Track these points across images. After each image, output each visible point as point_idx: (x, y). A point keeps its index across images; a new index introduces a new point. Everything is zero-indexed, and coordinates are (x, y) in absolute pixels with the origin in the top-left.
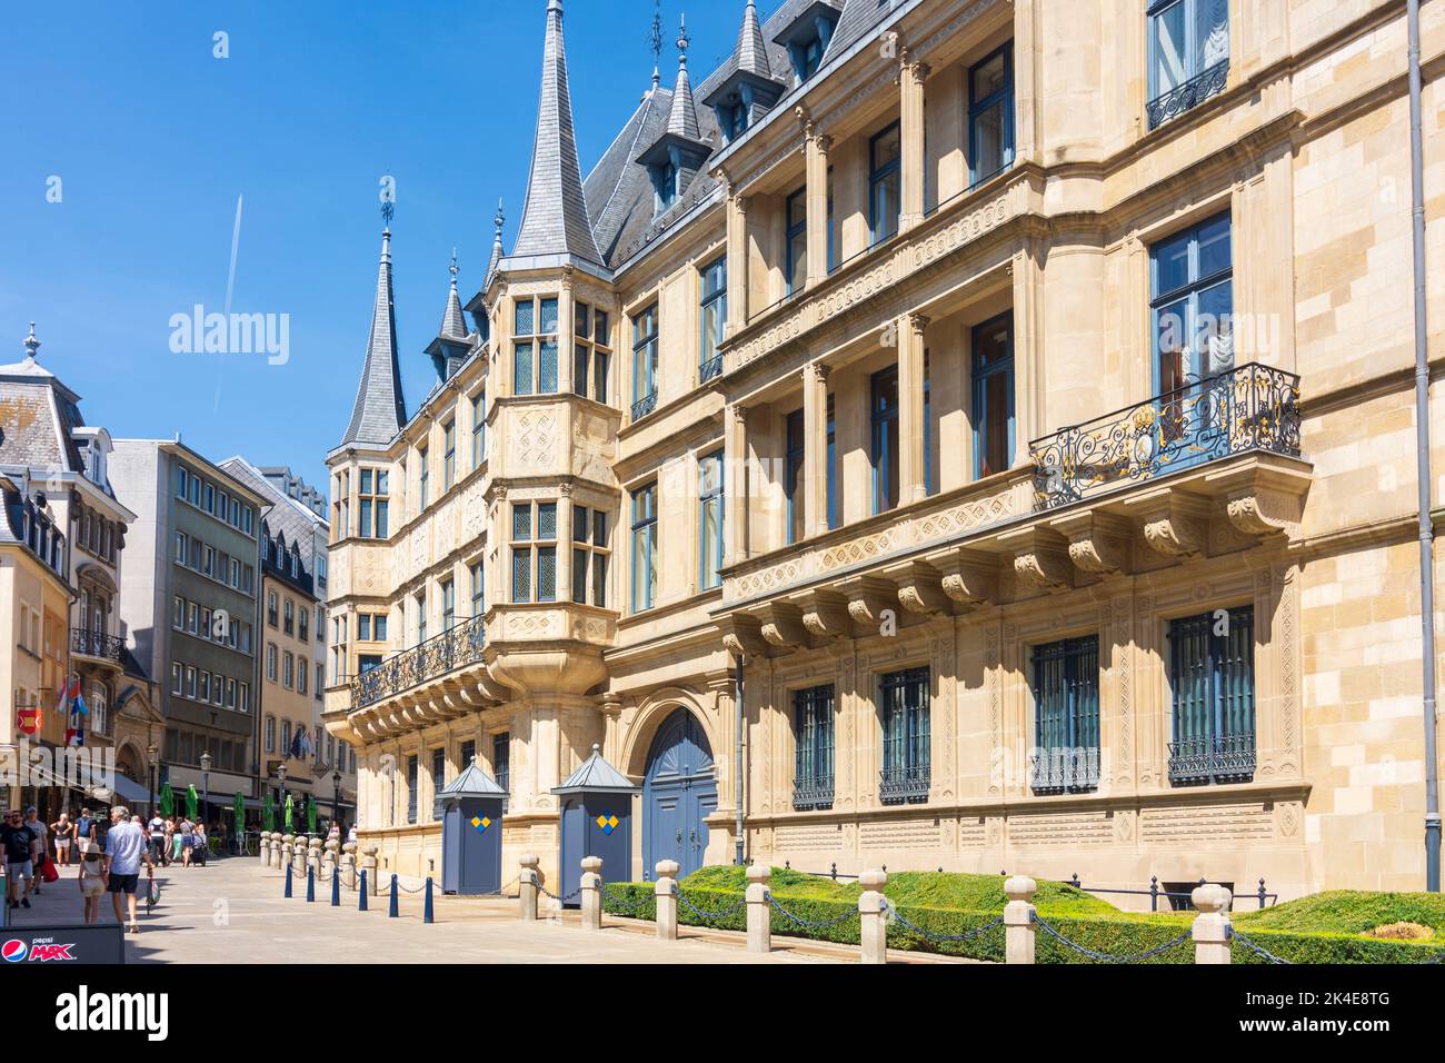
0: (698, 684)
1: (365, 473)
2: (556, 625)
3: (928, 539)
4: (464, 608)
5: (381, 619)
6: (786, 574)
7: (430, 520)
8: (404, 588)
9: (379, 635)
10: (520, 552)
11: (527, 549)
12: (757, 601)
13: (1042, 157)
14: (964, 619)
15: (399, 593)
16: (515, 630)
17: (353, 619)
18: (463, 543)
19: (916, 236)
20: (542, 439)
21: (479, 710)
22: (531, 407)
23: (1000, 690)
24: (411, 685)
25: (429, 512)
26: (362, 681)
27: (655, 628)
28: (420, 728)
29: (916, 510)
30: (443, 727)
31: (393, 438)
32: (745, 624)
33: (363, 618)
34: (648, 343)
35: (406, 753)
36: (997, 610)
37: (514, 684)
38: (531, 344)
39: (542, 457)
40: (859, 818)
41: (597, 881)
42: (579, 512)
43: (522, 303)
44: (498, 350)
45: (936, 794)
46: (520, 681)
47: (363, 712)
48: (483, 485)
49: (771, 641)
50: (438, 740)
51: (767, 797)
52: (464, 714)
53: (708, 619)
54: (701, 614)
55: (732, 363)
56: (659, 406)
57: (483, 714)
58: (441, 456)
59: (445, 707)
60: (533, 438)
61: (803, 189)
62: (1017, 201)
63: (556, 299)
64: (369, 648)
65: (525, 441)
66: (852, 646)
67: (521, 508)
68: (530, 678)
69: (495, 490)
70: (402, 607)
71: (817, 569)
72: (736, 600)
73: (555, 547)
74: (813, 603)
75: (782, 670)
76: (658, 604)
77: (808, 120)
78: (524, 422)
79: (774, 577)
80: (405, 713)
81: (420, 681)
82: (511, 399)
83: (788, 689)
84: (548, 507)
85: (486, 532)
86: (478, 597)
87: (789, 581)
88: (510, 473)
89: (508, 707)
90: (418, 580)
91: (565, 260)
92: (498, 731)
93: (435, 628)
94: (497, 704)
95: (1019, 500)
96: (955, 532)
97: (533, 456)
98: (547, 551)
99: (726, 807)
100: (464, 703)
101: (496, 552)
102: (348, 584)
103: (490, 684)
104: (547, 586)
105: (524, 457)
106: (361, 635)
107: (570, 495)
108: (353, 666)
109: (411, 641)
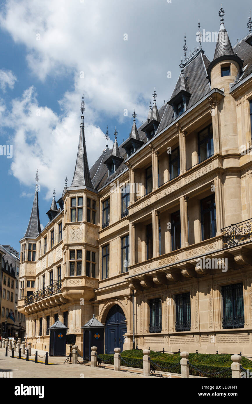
0: (122, 298)
1: (30, 245)
2: (81, 283)
3: (190, 257)
4: (55, 278)
5: (33, 282)
6: (147, 267)
7: (47, 256)
8: (40, 274)
9: (33, 286)
10: (71, 263)
11: (74, 262)
12: (139, 275)
13: (222, 153)
14: (201, 279)
15: (38, 275)
16: (70, 284)
17: (26, 282)
18: (56, 262)
19: (184, 176)
20: (78, 233)
21: (59, 305)
22: (75, 225)
23: (212, 299)
24: (41, 299)
25: (46, 254)
26: (28, 298)
27: (109, 283)
28: (43, 310)
29: (186, 249)
30: (50, 310)
31: (37, 236)
32: (135, 281)
33: (28, 282)
34: (107, 209)
35: (39, 317)
36: (211, 277)
37: (70, 298)
38: (75, 209)
39: (78, 238)
40: (169, 335)
41: (95, 353)
42: (88, 253)
43: (73, 198)
44: (67, 211)
45: (193, 328)
46: (71, 297)
47: (28, 306)
48: (62, 246)
49: (143, 286)
50: (48, 314)
51: (142, 329)
52: (55, 306)
53: (125, 280)
54: (123, 279)
55: (131, 212)
56: (110, 225)
57: (60, 306)
58: (50, 240)
59: (50, 304)
60: (76, 233)
61: (151, 166)
62: (215, 164)
63: (82, 197)
64: (30, 289)
65: (73, 234)
66: (167, 287)
67: (72, 252)
68: (74, 297)
69: (65, 247)
70: (39, 279)
71: (157, 266)
72: (133, 275)
73: (81, 262)
74: (156, 275)
75: (145, 294)
76: (110, 277)
77: (152, 148)
78: (73, 229)
79: (144, 268)
80: (39, 306)
81: (44, 298)
82: (70, 223)
83: (147, 299)
84: (80, 251)
85: (62, 258)
86: (59, 276)
87: (148, 269)
88: (69, 243)
89: (68, 305)
90: (44, 271)
91: (84, 188)
92: (65, 311)
93: (47, 284)
94: (65, 304)
95: (218, 245)
96: (198, 255)
97: (75, 238)
98: (79, 263)
99: (129, 332)
100: (56, 303)
101: (65, 263)
102: (25, 273)
103: (63, 298)
104: (79, 272)
105: (73, 238)
106: (28, 286)
107: (86, 248)
108: (25, 294)
109: (41, 287)
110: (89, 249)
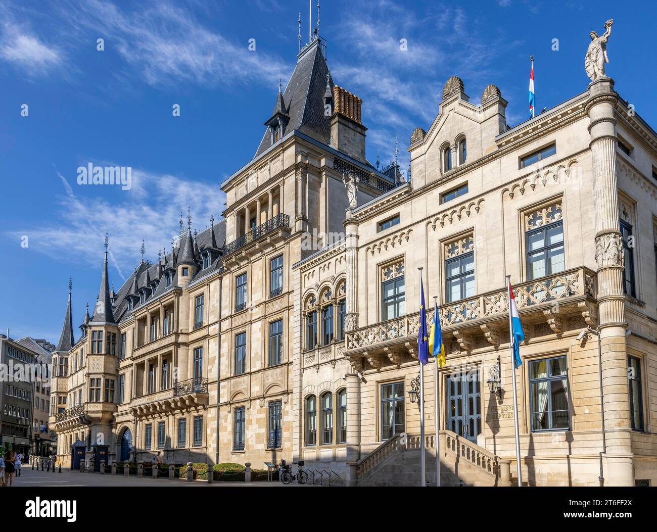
0: (129, 421)
1: (62, 359)
2: (100, 407)
3: (161, 398)
5: (65, 398)
6: (141, 401)
7: (77, 374)
8: (71, 390)
9: (65, 402)
10: (92, 390)
11: (94, 389)
12: (137, 406)
13: (178, 331)
14: (169, 413)
15: (70, 391)
16: (91, 408)
17: (57, 398)
20: (98, 364)
22: (95, 356)
25: (77, 372)
26: (59, 414)
27: (123, 408)
31: (70, 350)
32: (135, 410)
33: (60, 398)
36: (173, 412)
37: (91, 420)
38: (96, 342)
39: (98, 368)
42: (107, 381)
43: (93, 332)
47: (58, 423)
49: (140, 415)
51: (140, 448)
53: (129, 409)
55: (135, 355)
56: (125, 358)
58: (80, 358)
60: (96, 363)
63: (102, 331)
64: (61, 406)
65: (94, 364)
67: (92, 380)
68: (94, 419)
69: (87, 375)
70: (70, 395)
71: (146, 402)
72: (133, 405)
73: (100, 389)
74: (144, 408)
75: (144, 421)
76: (124, 403)
78: (94, 360)
82: (91, 354)
83: (145, 424)
84: (99, 379)
85: (85, 383)
87: (139, 403)
88: (90, 371)
90: (73, 389)
91: (105, 323)
92: (89, 430)
93: (77, 403)
95: (172, 393)
97: (95, 367)
98: (98, 390)
99: (132, 450)
101: (87, 389)
102: (56, 388)
103: (85, 419)
104: (98, 397)
106: (60, 402)
107: (104, 377)
108: (56, 411)
109: (72, 406)
110: (107, 377)
